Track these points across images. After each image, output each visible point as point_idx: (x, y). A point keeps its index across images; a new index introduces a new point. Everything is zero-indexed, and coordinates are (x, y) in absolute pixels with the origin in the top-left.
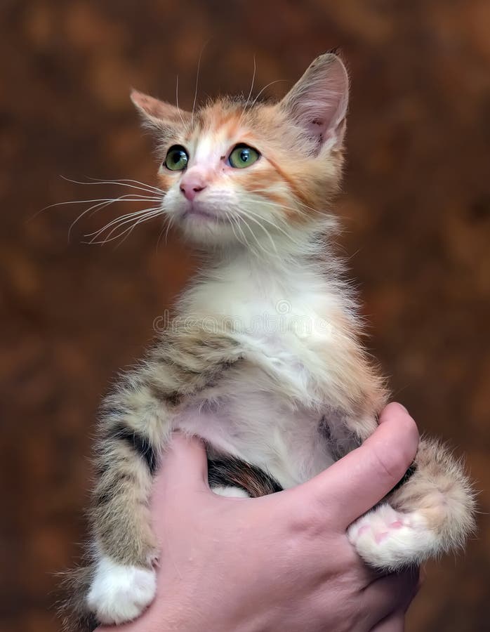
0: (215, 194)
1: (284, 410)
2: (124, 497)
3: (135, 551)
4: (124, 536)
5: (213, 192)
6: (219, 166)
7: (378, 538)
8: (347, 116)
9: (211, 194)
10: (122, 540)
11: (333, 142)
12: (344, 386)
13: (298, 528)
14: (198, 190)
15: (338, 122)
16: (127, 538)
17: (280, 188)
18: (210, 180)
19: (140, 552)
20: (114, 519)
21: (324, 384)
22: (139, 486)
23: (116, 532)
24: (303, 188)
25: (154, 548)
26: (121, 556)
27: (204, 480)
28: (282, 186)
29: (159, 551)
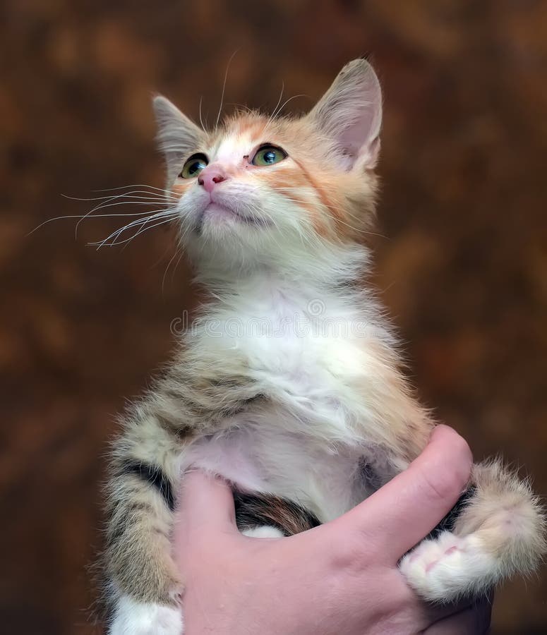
0: (237, 186)
1: (320, 454)
2: (138, 526)
3: (156, 586)
4: (143, 569)
5: (235, 184)
6: (243, 164)
7: (429, 568)
8: (381, 135)
9: (233, 185)
10: (140, 575)
11: (367, 158)
12: (386, 422)
13: (341, 564)
14: (218, 180)
15: (372, 138)
16: (146, 571)
17: (308, 193)
18: (232, 173)
19: (161, 586)
20: (129, 550)
21: (364, 419)
22: (155, 515)
23: (133, 565)
24: (333, 199)
25: (177, 582)
26: (141, 593)
27: (231, 521)
28: (311, 192)
29: (182, 586)
